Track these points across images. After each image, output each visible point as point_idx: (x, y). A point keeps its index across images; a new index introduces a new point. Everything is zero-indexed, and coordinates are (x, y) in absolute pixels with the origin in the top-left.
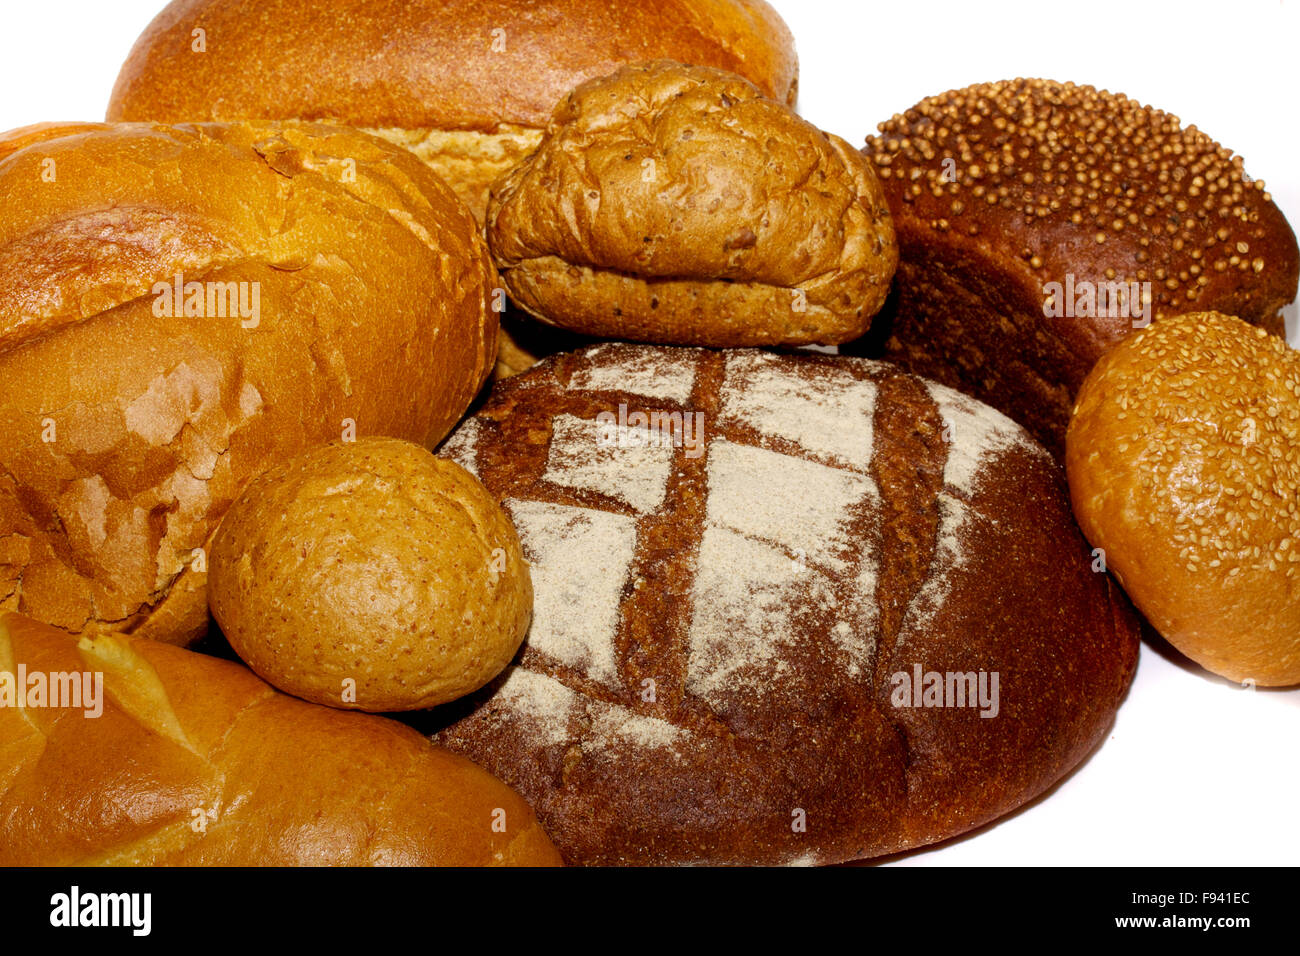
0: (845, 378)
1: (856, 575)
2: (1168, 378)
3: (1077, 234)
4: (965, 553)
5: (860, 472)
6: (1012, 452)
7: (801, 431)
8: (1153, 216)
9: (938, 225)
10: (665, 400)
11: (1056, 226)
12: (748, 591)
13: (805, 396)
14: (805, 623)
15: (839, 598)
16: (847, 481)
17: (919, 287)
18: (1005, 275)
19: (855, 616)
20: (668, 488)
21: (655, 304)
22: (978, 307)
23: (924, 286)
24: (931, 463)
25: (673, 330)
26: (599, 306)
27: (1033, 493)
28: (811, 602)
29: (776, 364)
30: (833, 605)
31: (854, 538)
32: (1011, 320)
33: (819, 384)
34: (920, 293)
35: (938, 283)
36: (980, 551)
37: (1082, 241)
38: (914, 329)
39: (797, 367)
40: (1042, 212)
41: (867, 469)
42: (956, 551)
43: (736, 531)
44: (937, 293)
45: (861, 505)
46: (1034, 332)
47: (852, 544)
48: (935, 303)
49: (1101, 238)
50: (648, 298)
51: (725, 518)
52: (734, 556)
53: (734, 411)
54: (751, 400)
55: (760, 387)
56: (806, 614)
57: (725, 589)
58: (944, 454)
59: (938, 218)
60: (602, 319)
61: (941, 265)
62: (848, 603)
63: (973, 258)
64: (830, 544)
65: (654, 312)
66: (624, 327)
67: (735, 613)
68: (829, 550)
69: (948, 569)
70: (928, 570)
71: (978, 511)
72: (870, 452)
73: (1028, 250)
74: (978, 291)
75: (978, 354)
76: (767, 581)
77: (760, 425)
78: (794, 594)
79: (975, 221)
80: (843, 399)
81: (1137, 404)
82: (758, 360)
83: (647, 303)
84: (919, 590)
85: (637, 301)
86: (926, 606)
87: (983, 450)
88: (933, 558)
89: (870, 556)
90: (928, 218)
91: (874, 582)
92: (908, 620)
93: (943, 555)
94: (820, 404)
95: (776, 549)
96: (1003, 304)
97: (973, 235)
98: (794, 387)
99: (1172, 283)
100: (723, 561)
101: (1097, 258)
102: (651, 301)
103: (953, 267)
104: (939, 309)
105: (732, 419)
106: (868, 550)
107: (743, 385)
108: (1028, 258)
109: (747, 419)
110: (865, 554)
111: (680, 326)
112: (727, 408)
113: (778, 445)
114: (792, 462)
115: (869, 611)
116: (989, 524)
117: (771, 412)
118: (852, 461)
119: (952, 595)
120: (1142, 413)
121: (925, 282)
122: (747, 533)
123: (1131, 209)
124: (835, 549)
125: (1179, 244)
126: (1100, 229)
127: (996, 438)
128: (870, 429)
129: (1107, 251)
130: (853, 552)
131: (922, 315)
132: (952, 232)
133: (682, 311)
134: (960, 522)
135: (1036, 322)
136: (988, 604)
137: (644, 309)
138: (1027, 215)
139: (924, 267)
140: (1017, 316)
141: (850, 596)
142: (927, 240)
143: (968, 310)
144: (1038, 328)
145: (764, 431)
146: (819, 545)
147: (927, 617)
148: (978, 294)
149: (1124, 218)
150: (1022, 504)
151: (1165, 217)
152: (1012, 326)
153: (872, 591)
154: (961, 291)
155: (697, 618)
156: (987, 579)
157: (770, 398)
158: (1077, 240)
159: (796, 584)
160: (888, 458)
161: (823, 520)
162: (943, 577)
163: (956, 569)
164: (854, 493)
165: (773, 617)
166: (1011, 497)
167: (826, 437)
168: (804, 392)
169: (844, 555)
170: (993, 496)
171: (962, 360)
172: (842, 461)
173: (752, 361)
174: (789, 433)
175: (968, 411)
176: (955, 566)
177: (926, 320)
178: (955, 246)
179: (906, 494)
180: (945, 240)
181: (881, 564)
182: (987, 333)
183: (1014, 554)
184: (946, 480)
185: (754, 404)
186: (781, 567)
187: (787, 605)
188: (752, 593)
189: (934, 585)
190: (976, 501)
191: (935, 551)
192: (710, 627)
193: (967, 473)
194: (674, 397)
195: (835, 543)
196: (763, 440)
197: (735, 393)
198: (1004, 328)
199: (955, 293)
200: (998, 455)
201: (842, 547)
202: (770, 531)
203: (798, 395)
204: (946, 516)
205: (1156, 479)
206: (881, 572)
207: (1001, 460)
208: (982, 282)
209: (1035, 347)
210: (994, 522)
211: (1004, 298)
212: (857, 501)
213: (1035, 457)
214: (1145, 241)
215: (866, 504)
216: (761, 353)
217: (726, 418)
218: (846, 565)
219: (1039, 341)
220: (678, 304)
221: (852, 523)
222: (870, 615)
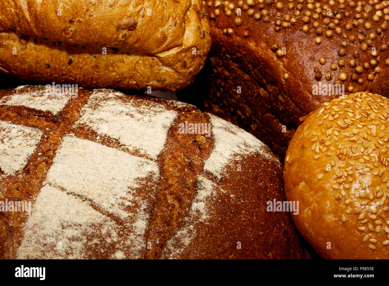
0: (160, 107)
1: (134, 222)
2: (342, 131)
3: (304, 37)
4: (209, 213)
5: (151, 160)
6: (253, 156)
7: (121, 133)
8: (350, 30)
9: (227, 32)
10: (47, 112)
11: (293, 32)
12: (61, 227)
13: (131, 115)
14: (95, 250)
15: (120, 235)
16: (140, 164)
17: (217, 70)
18: (263, 61)
19: (129, 247)
20: (29, 161)
21: (70, 62)
22: (248, 80)
23: (220, 69)
24: (200, 158)
25: (80, 78)
26: (37, 62)
27: (261, 181)
28: (101, 236)
29: (121, 98)
30: (115, 240)
31: (137, 198)
32: (266, 89)
33: (142, 110)
34: (218, 72)
35: (227, 68)
36: (220, 213)
37: (308, 42)
38: (215, 94)
39: (132, 100)
40: (285, 24)
41: (156, 158)
42: (202, 211)
43: (63, 189)
44: (227, 73)
45: (146, 178)
46: (278, 95)
47: (135, 202)
48: (226, 79)
49: (318, 40)
50: (67, 58)
51: (57, 181)
52: (56, 204)
53: (85, 120)
54: (97, 115)
55: (106, 108)
56: (96, 244)
57: (47, 224)
58: (209, 154)
59: (227, 28)
60: (38, 70)
61: (228, 56)
62: (126, 239)
63: (245, 51)
64: (120, 201)
65: (69, 67)
66: (51, 75)
67: (50, 240)
68: (119, 204)
69: (195, 222)
70: (182, 222)
71: (223, 188)
72: (162, 148)
73: (275, 46)
74: (247, 72)
75: (248, 109)
76: (74, 221)
77: (98, 129)
78: (90, 231)
79: (247, 29)
80: (153, 119)
81: (325, 149)
82: (111, 95)
83: (66, 61)
84: (175, 234)
85: (60, 59)
86: (178, 244)
87: (233, 153)
88: (187, 215)
89: (145, 210)
90: (222, 28)
91: (145, 227)
92: (165, 253)
93: (193, 213)
94: (139, 120)
95: (86, 202)
96: (261, 79)
97: (246, 37)
98: (126, 110)
99: (359, 69)
100: (49, 207)
101: (316, 52)
102: (68, 60)
103: (235, 57)
104: (227, 83)
105: (82, 124)
106: (144, 207)
107: (95, 107)
108: (275, 50)
109: (91, 125)
110: (142, 209)
111: (85, 76)
112: (81, 119)
113: (107, 141)
114: (110, 151)
115: (139, 245)
116: (228, 197)
117: (107, 122)
118: (148, 153)
119: (197, 239)
120: (329, 153)
121: (221, 66)
122: (68, 191)
123: (338, 25)
124: (123, 204)
125: (364, 46)
126: (319, 35)
127: (243, 147)
128: (165, 136)
129: (321, 48)
130: (134, 207)
131: (219, 86)
132: (235, 36)
133: (86, 67)
134: (209, 194)
135: (279, 89)
136: (219, 246)
137: (64, 65)
138: (277, 25)
139: (220, 58)
140: (268, 87)
141: (127, 235)
142: (221, 41)
143: (243, 83)
144: (280, 93)
145: (99, 132)
146: (113, 201)
147: (178, 252)
148: (248, 74)
149: (333, 29)
150: (252, 186)
151: (357, 31)
152: (265, 92)
153: (143, 232)
154: (239, 72)
155: (24, 242)
156: (221, 230)
157: (109, 114)
158: (305, 41)
159: (93, 225)
160: (172, 153)
161: (119, 186)
162: (192, 227)
163: (201, 222)
164: (143, 171)
165: (74, 244)
166: (246, 182)
167: (136, 138)
168: (131, 113)
169: (128, 209)
170: (234, 180)
171: (239, 112)
172: (142, 152)
173: (107, 95)
174: (114, 134)
175: (232, 132)
176: (200, 220)
177: (221, 89)
178: (236, 44)
179: (178, 174)
180: (230, 40)
181: (152, 215)
182: (253, 96)
183: (242, 216)
184: (205, 168)
185: (98, 117)
186: (85, 213)
187: (85, 237)
188: (63, 228)
189: (185, 231)
190: (223, 182)
191: (189, 210)
192: (31, 248)
193: (220, 165)
194: (51, 110)
195: (124, 201)
196: (98, 138)
197: (89, 110)
198: (261, 93)
199: (236, 72)
200: (242, 156)
201: (128, 203)
202: (83, 190)
203: (127, 114)
204: (200, 189)
205: (343, 193)
206: (151, 221)
207: (244, 159)
208: (250, 66)
209: (278, 104)
210: (231, 196)
211: (262, 75)
212: (144, 176)
213: (267, 161)
214: (344, 43)
215: (149, 178)
216: (114, 92)
217: (80, 124)
218: (128, 215)
219: (280, 101)
220: (84, 62)
221: (137, 189)
222: (139, 248)
